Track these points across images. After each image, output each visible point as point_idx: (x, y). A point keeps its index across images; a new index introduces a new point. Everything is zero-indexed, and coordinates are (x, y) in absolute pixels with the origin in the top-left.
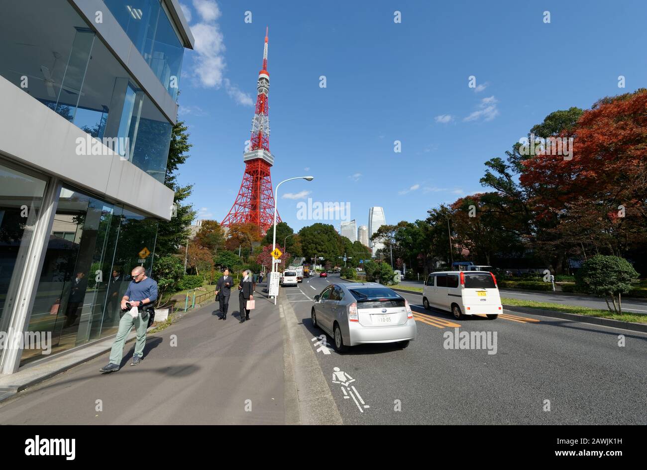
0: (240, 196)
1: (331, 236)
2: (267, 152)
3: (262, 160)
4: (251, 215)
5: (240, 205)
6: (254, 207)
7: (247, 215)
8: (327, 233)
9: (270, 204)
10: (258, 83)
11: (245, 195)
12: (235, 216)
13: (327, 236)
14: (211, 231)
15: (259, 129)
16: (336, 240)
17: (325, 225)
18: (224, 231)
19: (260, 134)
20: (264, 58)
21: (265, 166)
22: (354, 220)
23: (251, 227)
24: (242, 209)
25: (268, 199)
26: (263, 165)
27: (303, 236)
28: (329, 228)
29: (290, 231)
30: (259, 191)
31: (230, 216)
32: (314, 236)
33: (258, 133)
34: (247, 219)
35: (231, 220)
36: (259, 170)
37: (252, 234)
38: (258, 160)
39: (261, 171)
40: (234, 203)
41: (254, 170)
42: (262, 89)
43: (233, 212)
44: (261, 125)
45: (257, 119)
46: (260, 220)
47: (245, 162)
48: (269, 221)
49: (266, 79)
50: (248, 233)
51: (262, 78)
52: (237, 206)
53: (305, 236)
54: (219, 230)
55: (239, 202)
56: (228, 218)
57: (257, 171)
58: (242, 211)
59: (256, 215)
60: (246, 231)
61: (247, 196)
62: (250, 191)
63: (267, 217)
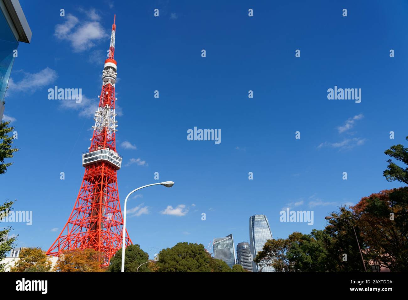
0: (75, 211)
1: (201, 261)
2: (112, 152)
3: (107, 164)
4: (89, 237)
5: (76, 224)
6: (94, 226)
7: (84, 238)
8: (195, 256)
9: (116, 220)
10: (104, 72)
11: (82, 210)
12: (68, 240)
13: (195, 260)
14: (32, 264)
15: (103, 124)
16: (208, 265)
17: (191, 245)
18: (50, 263)
19: (104, 131)
20: (111, 46)
21: (110, 170)
22: (231, 235)
23: (89, 255)
24: (77, 229)
25: (114, 213)
26: (107, 168)
27: (162, 263)
28: (197, 249)
29: (144, 256)
30: (101, 203)
31: (60, 240)
32: (177, 262)
33: (102, 129)
34: (84, 242)
35: (61, 247)
36: (103, 175)
37: (90, 265)
38: (100, 163)
39: (105, 177)
40: (67, 222)
41: (95, 175)
42: (109, 79)
43: (65, 233)
44: (106, 120)
45: (101, 113)
46: (102, 244)
47: (84, 165)
48: (114, 244)
49: (113, 68)
50: (85, 264)
51: (108, 68)
52: (71, 226)
53: (165, 263)
54: (44, 262)
55: (74, 219)
56: (57, 243)
57: (100, 176)
58: (77, 232)
59: (97, 235)
60: (82, 261)
61: (84, 212)
62: (90, 204)
63: (112, 238)
